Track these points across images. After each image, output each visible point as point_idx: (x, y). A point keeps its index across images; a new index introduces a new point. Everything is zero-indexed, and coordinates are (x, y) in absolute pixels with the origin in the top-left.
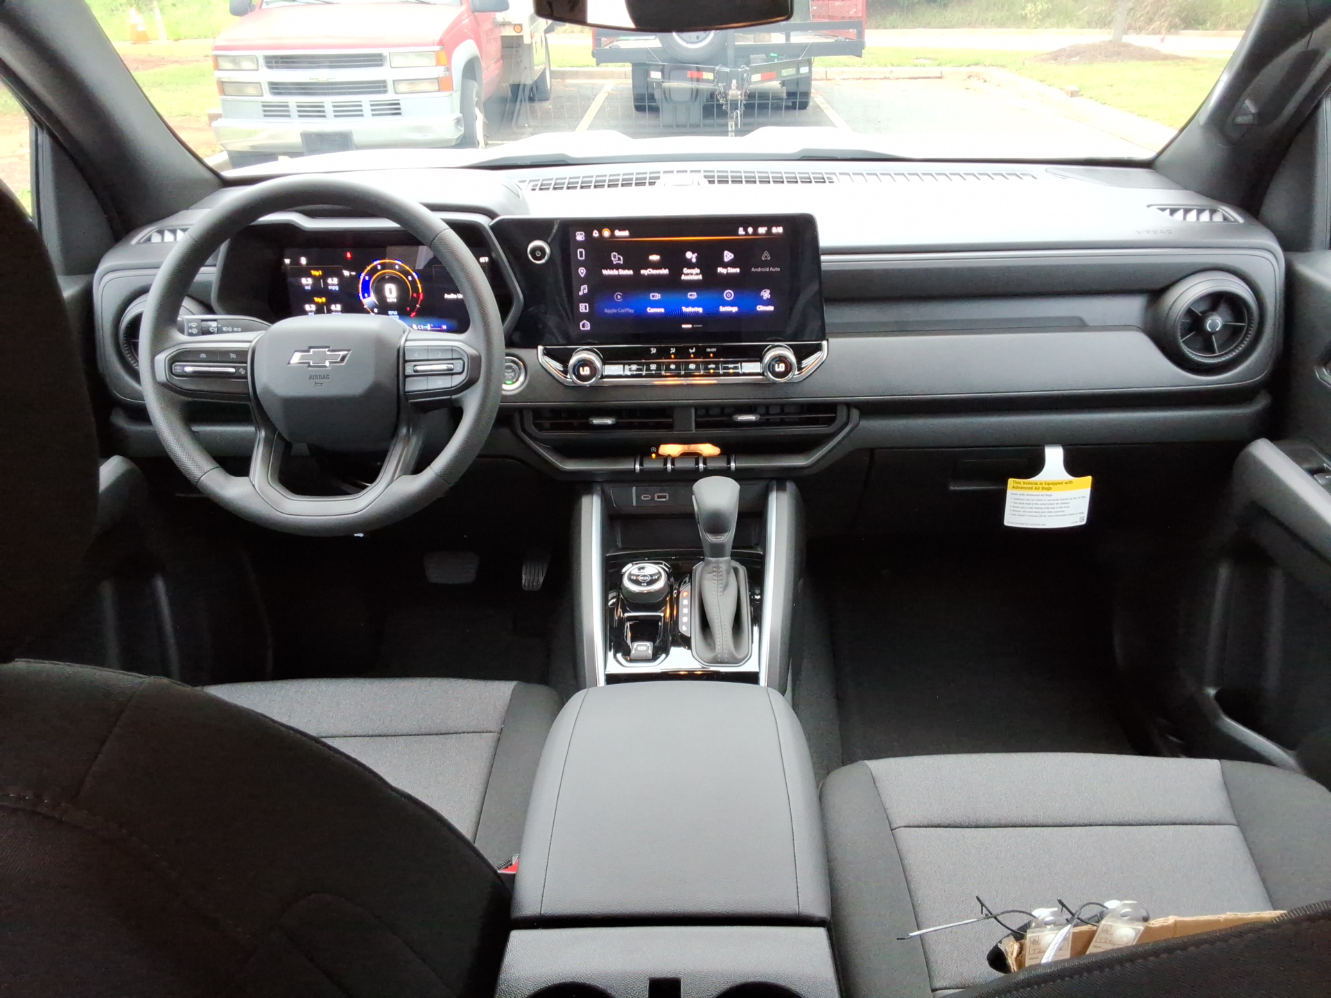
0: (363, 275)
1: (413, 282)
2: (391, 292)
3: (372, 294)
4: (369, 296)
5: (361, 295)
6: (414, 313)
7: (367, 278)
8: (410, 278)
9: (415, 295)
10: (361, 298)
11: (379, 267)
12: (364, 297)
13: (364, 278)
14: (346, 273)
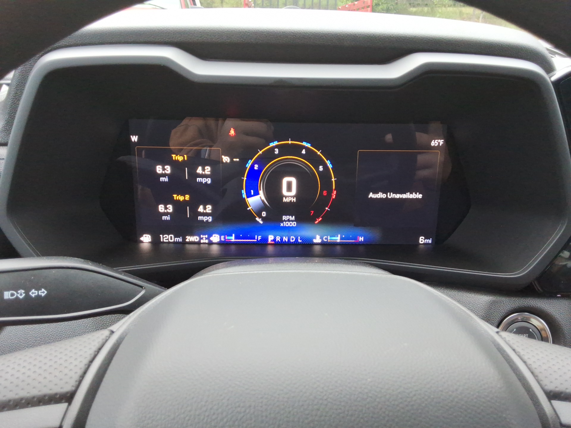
0: (250, 162)
1: (325, 175)
2: (289, 189)
3: (261, 192)
4: (257, 193)
5: (244, 192)
6: (321, 219)
7: (256, 167)
8: (321, 168)
9: (325, 193)
10: (244, 196)
11: (277, 151)
12: (249, 195)
13: (252, 166)
14: (226, 159)
